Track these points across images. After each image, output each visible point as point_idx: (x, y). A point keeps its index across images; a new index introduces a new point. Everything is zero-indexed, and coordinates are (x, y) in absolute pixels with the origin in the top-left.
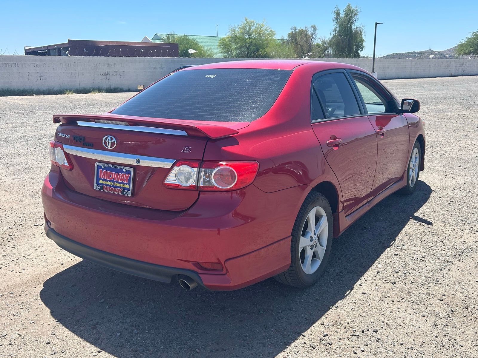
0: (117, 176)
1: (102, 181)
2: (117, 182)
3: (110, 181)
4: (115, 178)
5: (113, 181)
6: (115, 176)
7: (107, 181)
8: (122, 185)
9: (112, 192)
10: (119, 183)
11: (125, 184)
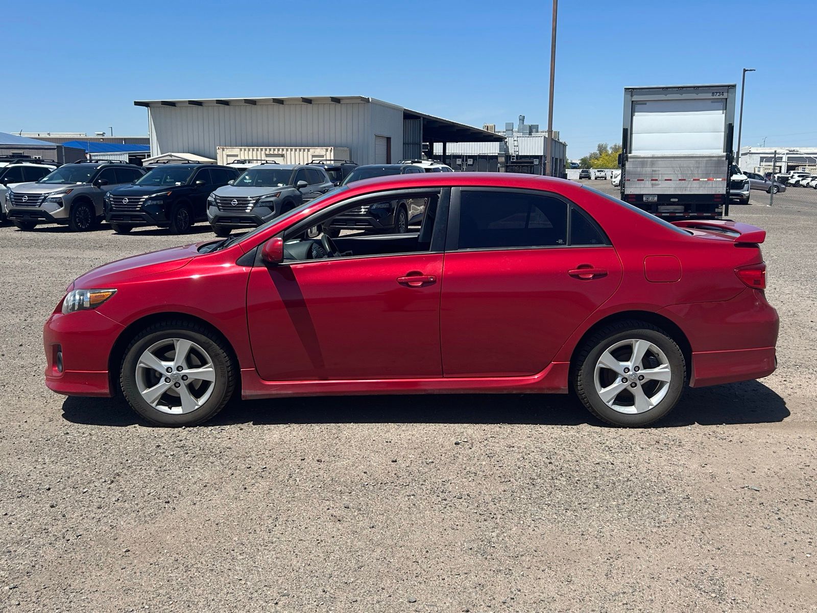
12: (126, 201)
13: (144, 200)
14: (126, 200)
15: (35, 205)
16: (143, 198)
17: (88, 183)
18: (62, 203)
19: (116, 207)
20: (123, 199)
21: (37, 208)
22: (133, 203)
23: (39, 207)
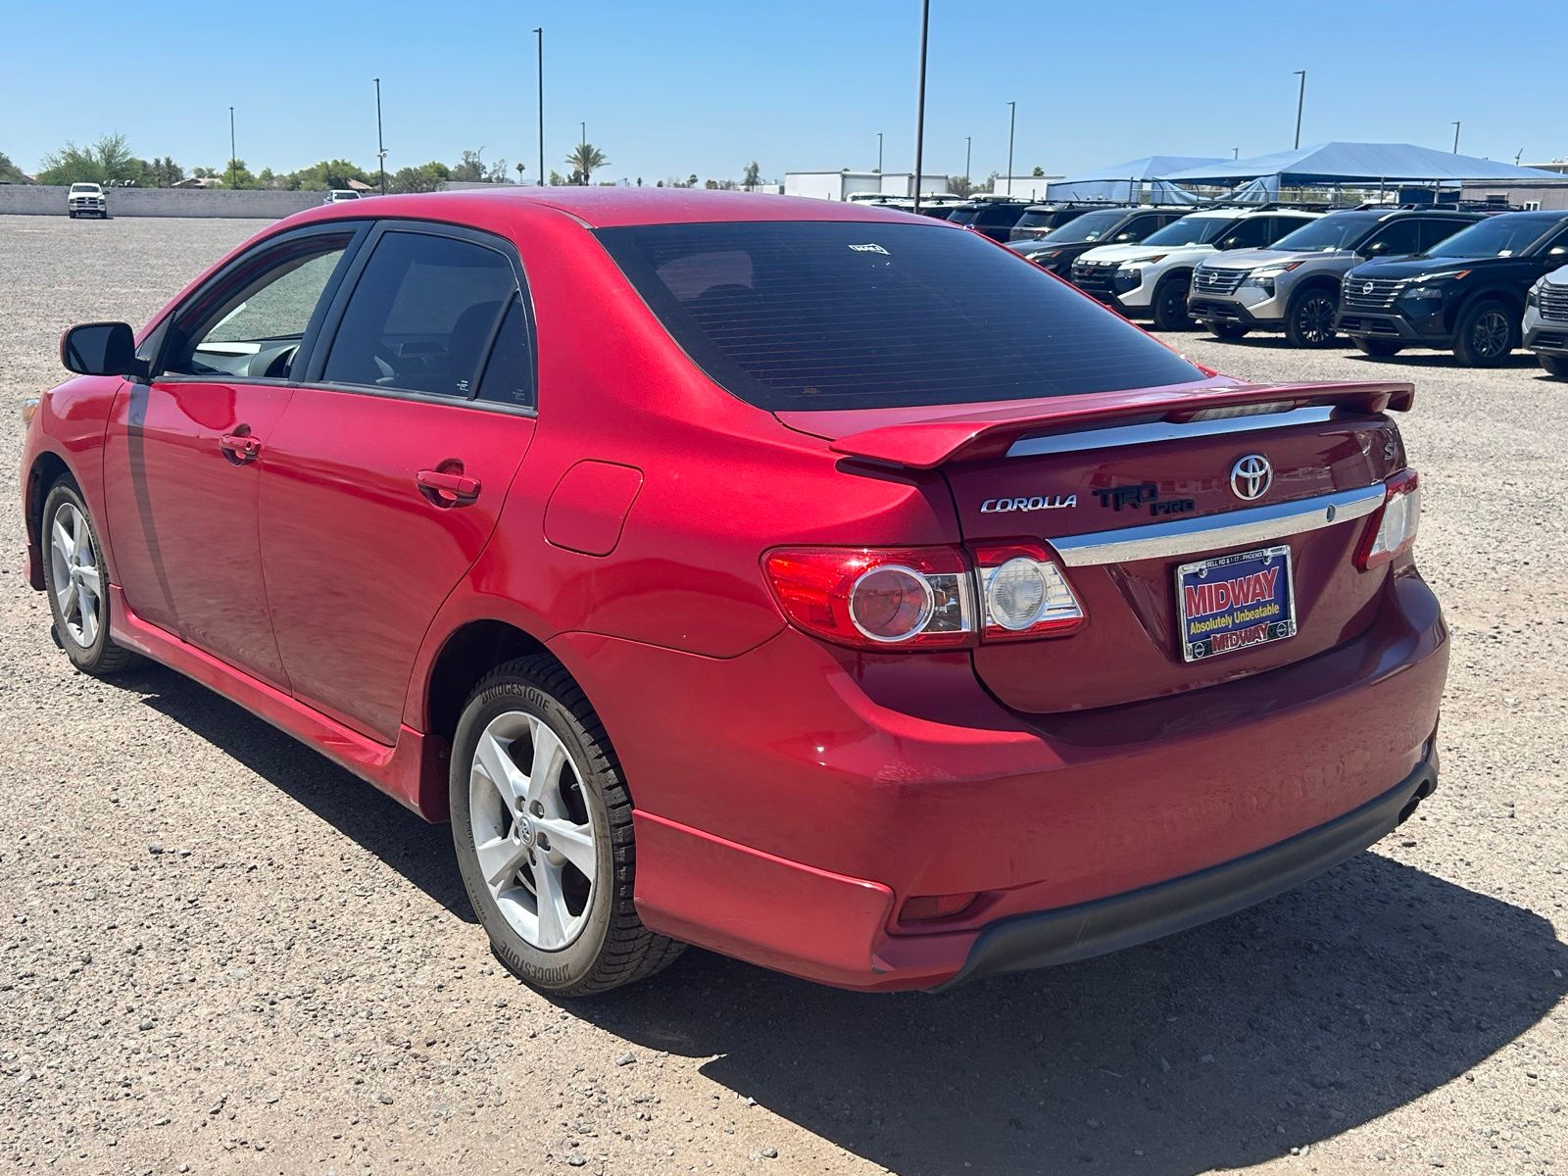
0: (1241, 587)
1: (1197, 625)
2: (1242, 610)
3: (1222, 615)
4: (1237, 599)
5: (1230, 612)
6: (1234, 593)
7: (1214, 616)
8: (1259, 613)
9: (1240, 646)
10: (1251, 608)
11: (1264, 605)
12: (1368, 289)
13: (1402, 287)
14: (1369, 286)
15: (1225, 292)
16: (1401, 284)
17: (1347, 249)
18: (1273, 288)
19: (1351, 301)
20: (1364, 283)
21: (1227, 297)
22: (1382, 291)
23: (1232, 294)
